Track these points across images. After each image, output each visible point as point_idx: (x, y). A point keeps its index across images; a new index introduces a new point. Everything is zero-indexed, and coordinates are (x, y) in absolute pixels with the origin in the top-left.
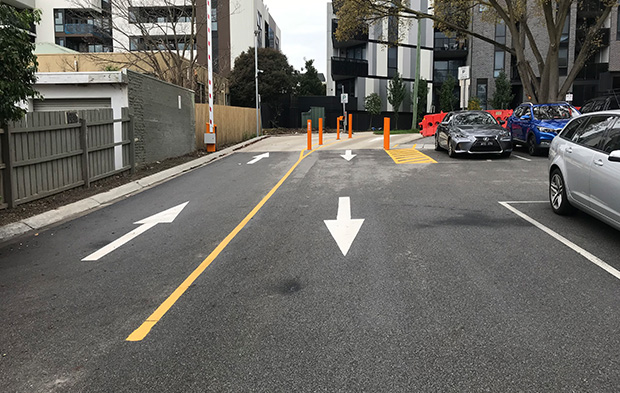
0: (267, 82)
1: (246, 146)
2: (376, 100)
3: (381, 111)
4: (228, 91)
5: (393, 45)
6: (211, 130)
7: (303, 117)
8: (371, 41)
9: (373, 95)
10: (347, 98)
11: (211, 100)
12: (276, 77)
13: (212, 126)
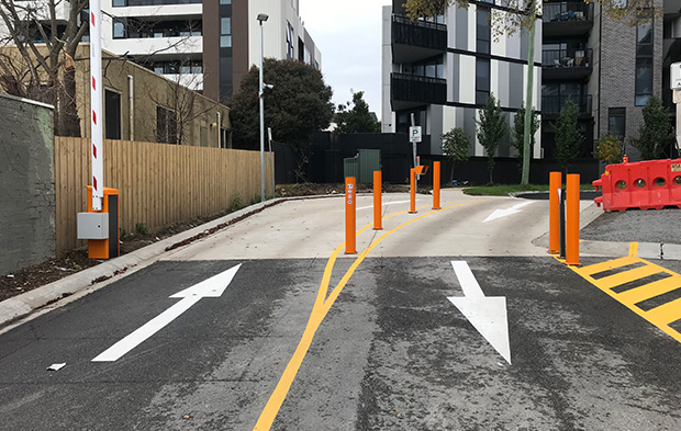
0: (289, 111)
1: (212, 231)
2: (460, 138)
3: (468, 155)
4: (226, 125)
5: (483, 57)
6: (97, 204)
7: (345, 165)
8: (451, 50)
9: (455, 131)
10: (419, 135)
11: (97, 131)
12: (304, 102)
13: (98, 194)
